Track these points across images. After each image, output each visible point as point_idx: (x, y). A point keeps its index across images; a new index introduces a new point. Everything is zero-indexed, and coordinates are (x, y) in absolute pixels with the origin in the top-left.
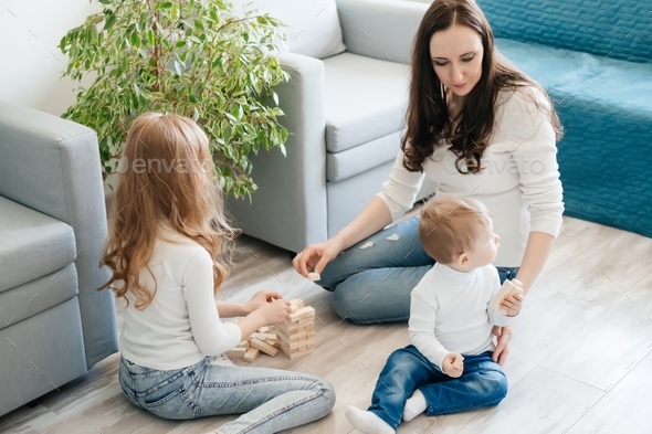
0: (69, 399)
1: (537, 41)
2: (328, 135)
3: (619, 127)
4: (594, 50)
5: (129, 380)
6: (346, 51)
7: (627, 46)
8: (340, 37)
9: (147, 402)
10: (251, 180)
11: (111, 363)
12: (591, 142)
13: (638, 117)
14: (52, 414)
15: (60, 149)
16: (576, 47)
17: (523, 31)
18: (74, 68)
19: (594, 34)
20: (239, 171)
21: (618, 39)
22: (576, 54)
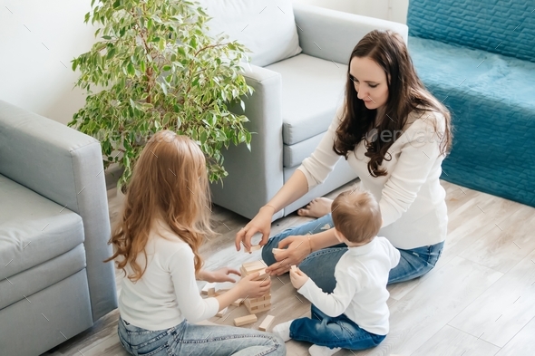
0: (79, 346)
1: (458, 42)
2: (285, 131)
3: (520, 123)
4: (504, 52)
5: (125, 335)
6: (302, 53)
7: (531, 50)
8: (298, 41)
9: (139, 353)
10: (223, 168)
11: (112, 316)
12: (497, 133)
15: (72, 157)
16: (489, 48)
17: (447, 34)
18: (83, 81)
19: (503, 39)
20: (213, 161)
21: (523, 43)
22: (489, 55)
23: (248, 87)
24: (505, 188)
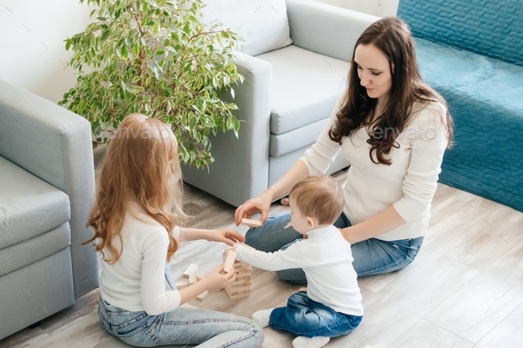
1: (445, 42)
2: (273, 121)
3: (503, 124)
4: (490, 54)
5: (106, 315)
6: (292, 44)
7: (516, 53)
8: (288, 33)
9: (119, 333)
10: (210, 154)
11: (94, 295)
12: (480, 133)
13: (519, 117)
14: (46, 335)
15: (62, 135)
16: (476, 49)
17: (435, 33)
18: (75, 61)
19: (491, 41)
20: (201, 147)
21: (509, 46)
22: (475, 56)
23: (239, 75)
24: (484, 187)
